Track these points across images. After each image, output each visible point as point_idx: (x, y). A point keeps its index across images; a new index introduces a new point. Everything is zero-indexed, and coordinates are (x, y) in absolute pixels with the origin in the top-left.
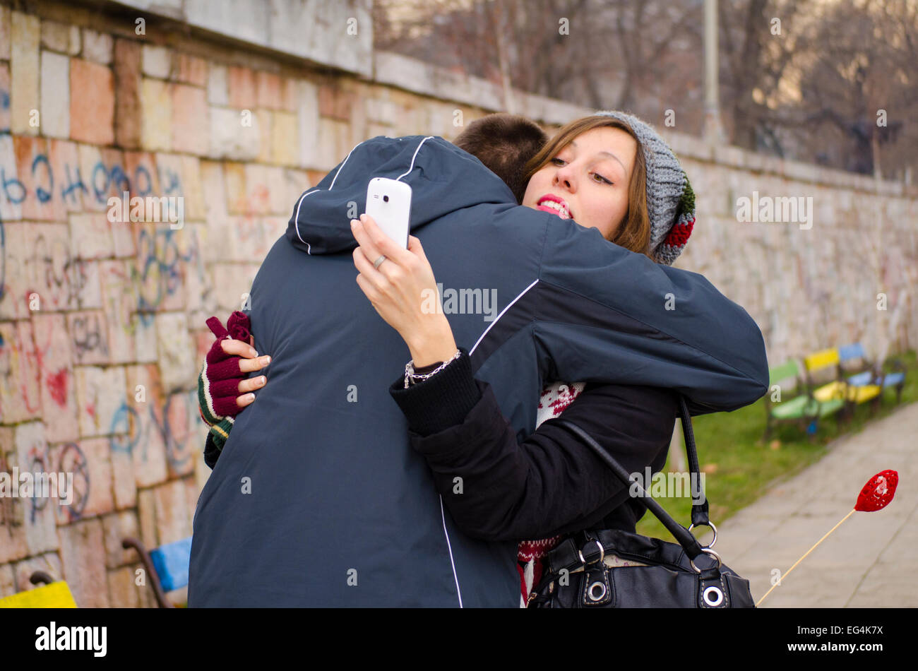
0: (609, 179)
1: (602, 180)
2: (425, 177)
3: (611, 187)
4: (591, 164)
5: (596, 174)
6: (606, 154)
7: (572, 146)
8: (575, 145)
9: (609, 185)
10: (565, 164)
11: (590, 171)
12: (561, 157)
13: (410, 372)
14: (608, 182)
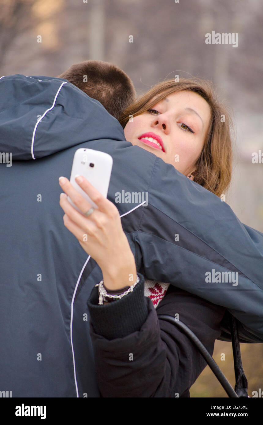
0: (192, 129)
1: (188, 129)
2: (65, 113)
3: (193, 134)
4: (178, 115)
5: (183, 124)
6: (191, 110)
7: (165, 102)
8: (168, 101)
9: (191, 133)
10: (159, 113)
11: (177, 120)
12: (156, 108)
13: (103, 293)
14: (190, 131)
